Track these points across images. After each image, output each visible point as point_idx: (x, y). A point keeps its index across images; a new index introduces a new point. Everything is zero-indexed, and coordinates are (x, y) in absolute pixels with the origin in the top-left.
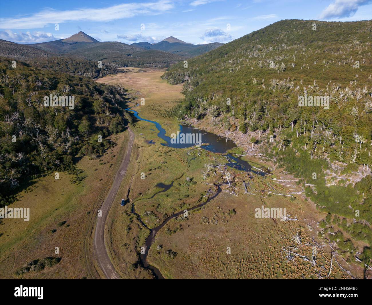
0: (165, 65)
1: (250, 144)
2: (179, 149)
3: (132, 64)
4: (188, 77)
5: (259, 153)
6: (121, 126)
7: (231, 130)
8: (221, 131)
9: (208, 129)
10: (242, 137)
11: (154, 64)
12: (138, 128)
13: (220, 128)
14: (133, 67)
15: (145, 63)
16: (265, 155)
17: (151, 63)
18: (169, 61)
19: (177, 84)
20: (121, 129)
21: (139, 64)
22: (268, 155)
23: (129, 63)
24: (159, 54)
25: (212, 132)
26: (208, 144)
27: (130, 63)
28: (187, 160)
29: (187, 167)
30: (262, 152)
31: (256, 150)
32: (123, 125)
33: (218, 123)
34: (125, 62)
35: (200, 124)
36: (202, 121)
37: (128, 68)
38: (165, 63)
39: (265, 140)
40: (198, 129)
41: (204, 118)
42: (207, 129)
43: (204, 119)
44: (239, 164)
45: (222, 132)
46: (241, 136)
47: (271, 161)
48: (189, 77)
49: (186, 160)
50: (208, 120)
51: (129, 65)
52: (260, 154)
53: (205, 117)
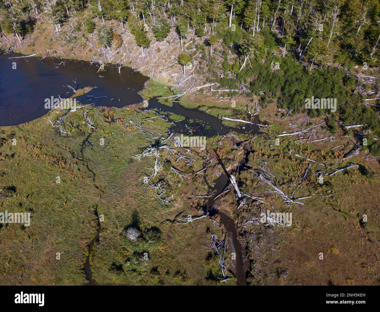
1: (171, 67)
2: (27, 126)
5: (204, 83)
7: (114, 46)
8: (90, 51)
9: (59, 52)
10: (143, 55)
13: (85, 46)
16: (218, 85)
22: (223, 83)
25: (72, 56)
26: (87, 90)
28: (73, 154)
29: (88, 181)
30: (208, 80)
31: (192, 78)
33: (74, 35)
35: (34, 45)
36: (33, 36)
39: (195, 53)
40: (35, 57)
41: (33, 29)
42: (56, 52)
43: (36, 31)
44: (191, 121)
45: (93, 52)
46: (140, 53)
47: (237, 93)
49: (69, 156)
50: (46, 32)
52: (208, 85)
53: (36, 27)
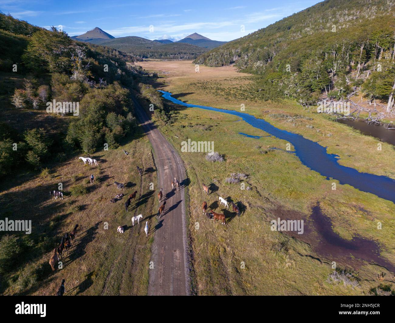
0: (193, 56)
3: (153, 55)
4: (237, 57)
6: (121, 118)
11: (179, 55)
12: (188, 128)
14: (154, 58)
15: (169, 54)
17: (175, 54)
18: (197, 53)
19: (223, 65)
20: (117, 129)
21: (161, 55)
23: (148, 54)
24: (184, 46)
27: (150, 53)
32: (130, 116)
34: (143, 53)
37: (148, 59)
38: (193, 54)
48: (239, 56)
51: (149, 56)
